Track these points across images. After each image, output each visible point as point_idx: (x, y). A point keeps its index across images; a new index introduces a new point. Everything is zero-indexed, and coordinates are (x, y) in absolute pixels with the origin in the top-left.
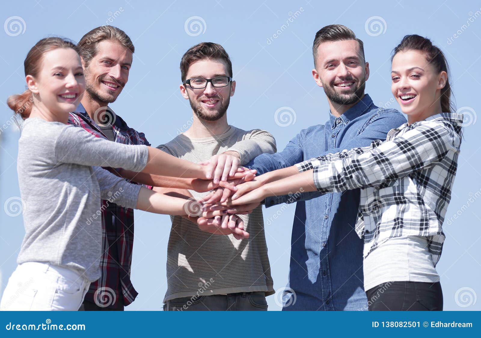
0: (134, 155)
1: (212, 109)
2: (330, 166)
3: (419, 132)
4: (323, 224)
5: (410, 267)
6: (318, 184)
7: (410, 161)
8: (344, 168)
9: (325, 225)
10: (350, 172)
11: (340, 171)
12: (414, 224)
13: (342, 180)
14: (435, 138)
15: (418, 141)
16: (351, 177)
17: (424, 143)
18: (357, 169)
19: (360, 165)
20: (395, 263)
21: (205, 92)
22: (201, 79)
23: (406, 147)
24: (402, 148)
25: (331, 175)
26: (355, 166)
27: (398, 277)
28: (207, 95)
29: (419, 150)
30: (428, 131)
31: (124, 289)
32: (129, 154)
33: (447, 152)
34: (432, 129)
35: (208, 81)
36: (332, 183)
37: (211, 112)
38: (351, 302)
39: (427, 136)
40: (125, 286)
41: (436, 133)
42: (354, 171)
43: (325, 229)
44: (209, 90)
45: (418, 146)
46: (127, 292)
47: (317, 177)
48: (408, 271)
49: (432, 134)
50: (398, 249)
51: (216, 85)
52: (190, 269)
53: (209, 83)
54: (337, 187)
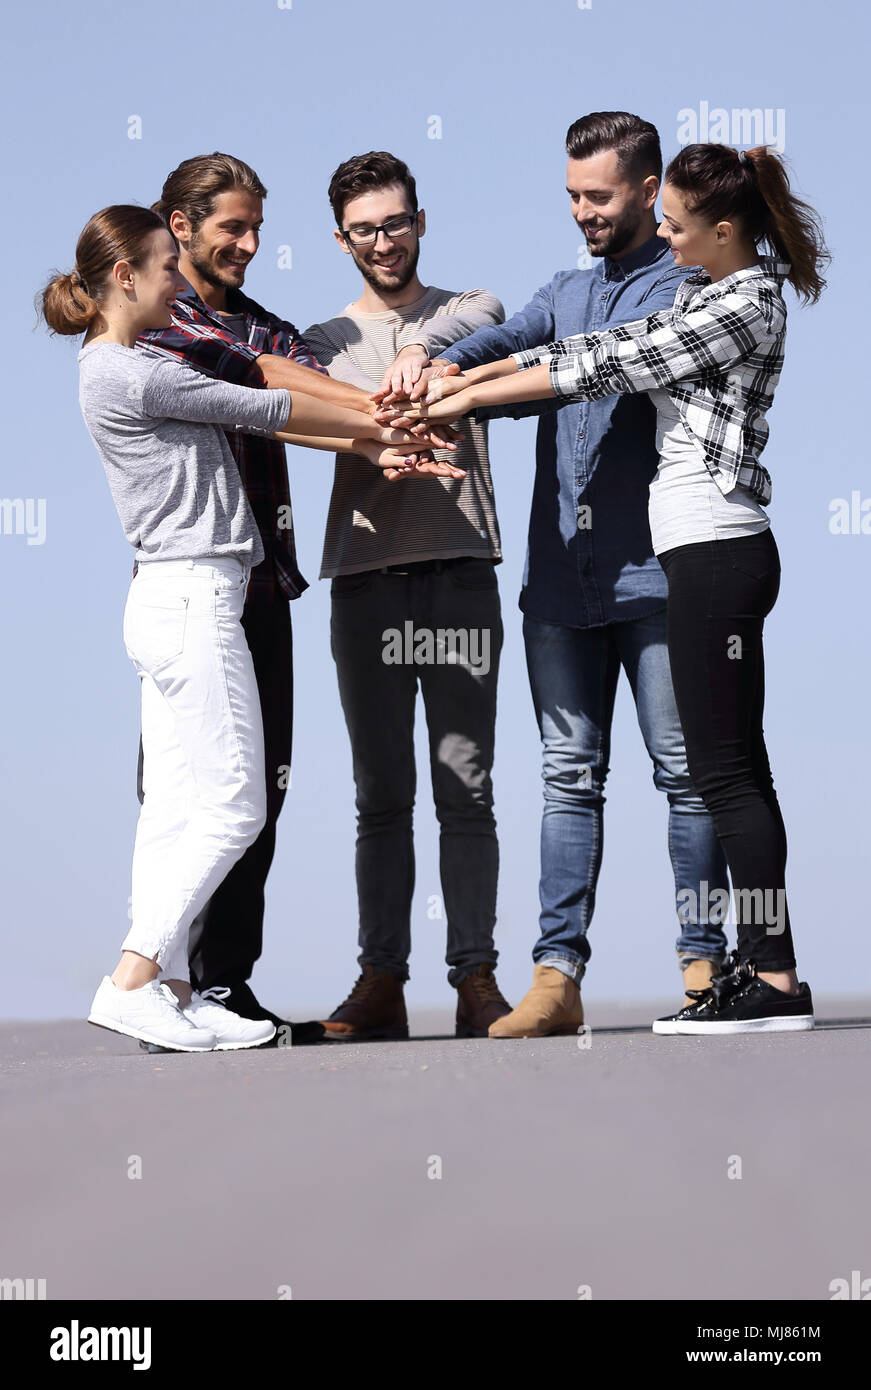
0: (269, 405)
1: (390, 274)
2: (576, 362)
3: (713, 319)
4: (575, 446)
5: (716, 517)
6: (559, 389)
7: (697, 363)
8: (597, 367)
9: (579, 449)
10: (605, 375)
11: (591, 371)
13: (596, 385)
14: (738, 329)
15: (710, 333)
16: (607, 381)
17: (720, 336)
18: (616, 371)
19: (620, 365)
20: (692, 515)
21: (376, 248)
22: (368, 227)
23: (692, 341)
24: (685, 344)
25: (579, 375)
26: (613, 366)
27: (699, 535)
28: (379, 253)
29: (713, 347)
30: (727, 317)
31: (282, 574)
32: (258, 403)
33: (756, 346)
34: (734, 314)
35: (378, 229)
36: (580, 388)
37: (392, 278)
38: (625, 574)
39: (725, 326)
40: (282, 570)
41: (740, 320)
42: (610, 375)
43: (579, 455)
44: (382, 246)
45: (710, 340)
46: (285, 579)
47: (556, 378)
48: (712, 524)
49: (733, 323)
50: (694, 492)
51: (391, 234)
52: (373, 530)
53: (381, 233)
54: (588, 395)
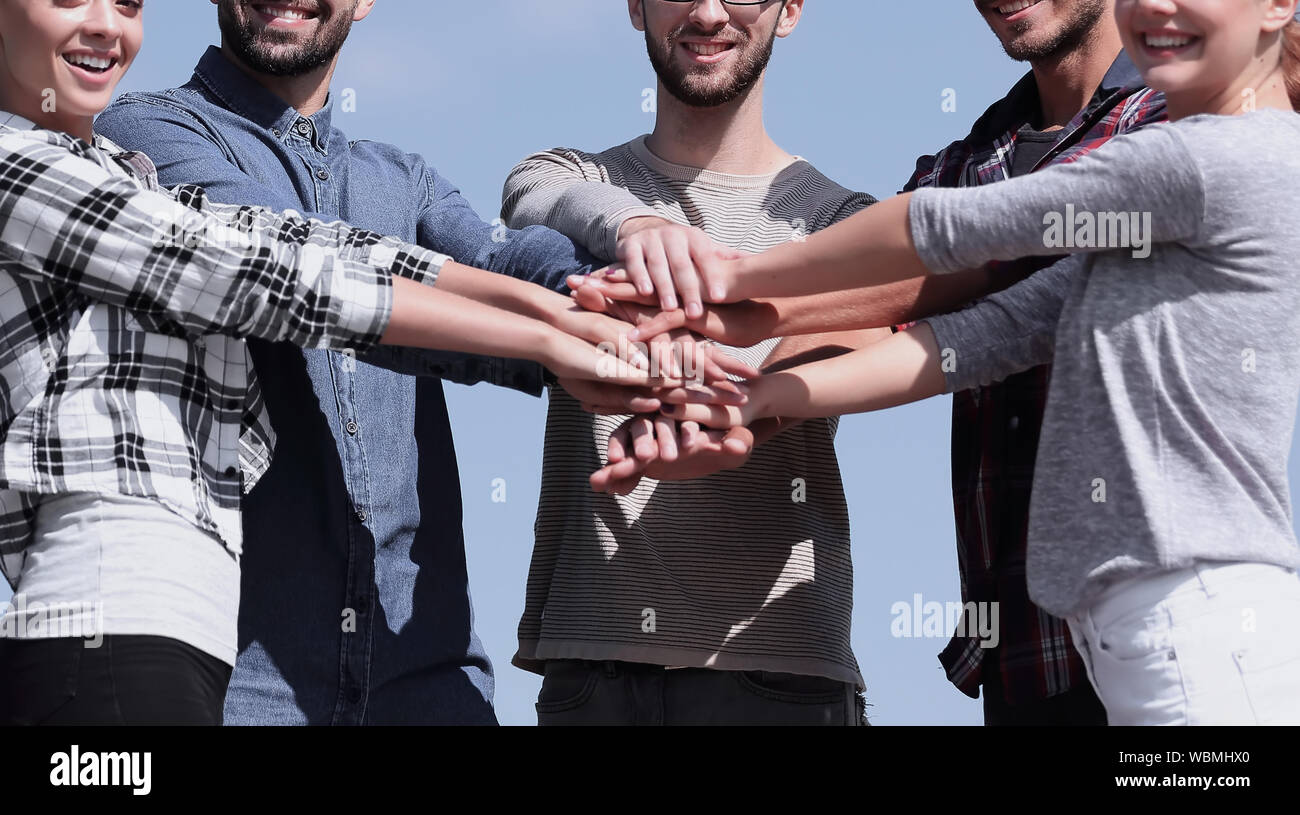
7: (87, 255)
12: (80, 456)
